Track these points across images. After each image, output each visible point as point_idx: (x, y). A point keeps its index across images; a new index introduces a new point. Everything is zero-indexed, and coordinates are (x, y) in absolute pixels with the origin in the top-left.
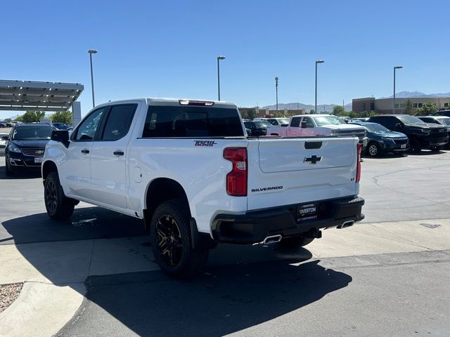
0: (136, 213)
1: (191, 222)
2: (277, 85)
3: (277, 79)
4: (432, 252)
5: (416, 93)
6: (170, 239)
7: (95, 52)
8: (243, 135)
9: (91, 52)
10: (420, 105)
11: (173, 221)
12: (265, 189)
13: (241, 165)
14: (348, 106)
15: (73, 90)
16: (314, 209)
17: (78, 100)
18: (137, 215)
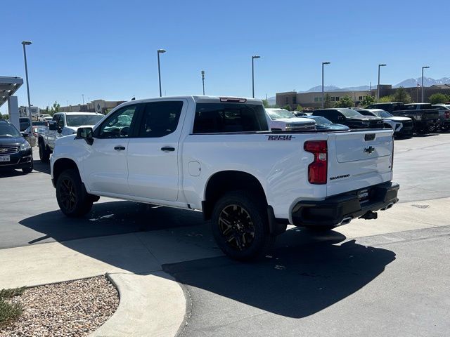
0: (189, 205)
1: (268, 210)
2: (203, 79)
3: (203, 72)
4: (439, 228)
5: (331, 87)
6: (237, 227)
7: (29, 43)
8: (267, 129)
9: (24, 43)
10: (338, 99)
11: (243, 209)
12: (338, 177)
13: (322, 157)
14: (271, 100)
15: (10, 84)
16: (367, 194)
17: (14, 95)
18: (190, 207)
